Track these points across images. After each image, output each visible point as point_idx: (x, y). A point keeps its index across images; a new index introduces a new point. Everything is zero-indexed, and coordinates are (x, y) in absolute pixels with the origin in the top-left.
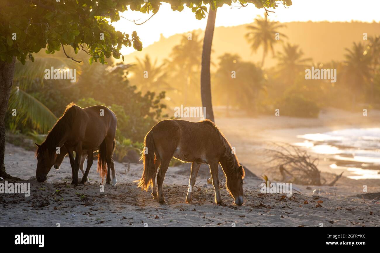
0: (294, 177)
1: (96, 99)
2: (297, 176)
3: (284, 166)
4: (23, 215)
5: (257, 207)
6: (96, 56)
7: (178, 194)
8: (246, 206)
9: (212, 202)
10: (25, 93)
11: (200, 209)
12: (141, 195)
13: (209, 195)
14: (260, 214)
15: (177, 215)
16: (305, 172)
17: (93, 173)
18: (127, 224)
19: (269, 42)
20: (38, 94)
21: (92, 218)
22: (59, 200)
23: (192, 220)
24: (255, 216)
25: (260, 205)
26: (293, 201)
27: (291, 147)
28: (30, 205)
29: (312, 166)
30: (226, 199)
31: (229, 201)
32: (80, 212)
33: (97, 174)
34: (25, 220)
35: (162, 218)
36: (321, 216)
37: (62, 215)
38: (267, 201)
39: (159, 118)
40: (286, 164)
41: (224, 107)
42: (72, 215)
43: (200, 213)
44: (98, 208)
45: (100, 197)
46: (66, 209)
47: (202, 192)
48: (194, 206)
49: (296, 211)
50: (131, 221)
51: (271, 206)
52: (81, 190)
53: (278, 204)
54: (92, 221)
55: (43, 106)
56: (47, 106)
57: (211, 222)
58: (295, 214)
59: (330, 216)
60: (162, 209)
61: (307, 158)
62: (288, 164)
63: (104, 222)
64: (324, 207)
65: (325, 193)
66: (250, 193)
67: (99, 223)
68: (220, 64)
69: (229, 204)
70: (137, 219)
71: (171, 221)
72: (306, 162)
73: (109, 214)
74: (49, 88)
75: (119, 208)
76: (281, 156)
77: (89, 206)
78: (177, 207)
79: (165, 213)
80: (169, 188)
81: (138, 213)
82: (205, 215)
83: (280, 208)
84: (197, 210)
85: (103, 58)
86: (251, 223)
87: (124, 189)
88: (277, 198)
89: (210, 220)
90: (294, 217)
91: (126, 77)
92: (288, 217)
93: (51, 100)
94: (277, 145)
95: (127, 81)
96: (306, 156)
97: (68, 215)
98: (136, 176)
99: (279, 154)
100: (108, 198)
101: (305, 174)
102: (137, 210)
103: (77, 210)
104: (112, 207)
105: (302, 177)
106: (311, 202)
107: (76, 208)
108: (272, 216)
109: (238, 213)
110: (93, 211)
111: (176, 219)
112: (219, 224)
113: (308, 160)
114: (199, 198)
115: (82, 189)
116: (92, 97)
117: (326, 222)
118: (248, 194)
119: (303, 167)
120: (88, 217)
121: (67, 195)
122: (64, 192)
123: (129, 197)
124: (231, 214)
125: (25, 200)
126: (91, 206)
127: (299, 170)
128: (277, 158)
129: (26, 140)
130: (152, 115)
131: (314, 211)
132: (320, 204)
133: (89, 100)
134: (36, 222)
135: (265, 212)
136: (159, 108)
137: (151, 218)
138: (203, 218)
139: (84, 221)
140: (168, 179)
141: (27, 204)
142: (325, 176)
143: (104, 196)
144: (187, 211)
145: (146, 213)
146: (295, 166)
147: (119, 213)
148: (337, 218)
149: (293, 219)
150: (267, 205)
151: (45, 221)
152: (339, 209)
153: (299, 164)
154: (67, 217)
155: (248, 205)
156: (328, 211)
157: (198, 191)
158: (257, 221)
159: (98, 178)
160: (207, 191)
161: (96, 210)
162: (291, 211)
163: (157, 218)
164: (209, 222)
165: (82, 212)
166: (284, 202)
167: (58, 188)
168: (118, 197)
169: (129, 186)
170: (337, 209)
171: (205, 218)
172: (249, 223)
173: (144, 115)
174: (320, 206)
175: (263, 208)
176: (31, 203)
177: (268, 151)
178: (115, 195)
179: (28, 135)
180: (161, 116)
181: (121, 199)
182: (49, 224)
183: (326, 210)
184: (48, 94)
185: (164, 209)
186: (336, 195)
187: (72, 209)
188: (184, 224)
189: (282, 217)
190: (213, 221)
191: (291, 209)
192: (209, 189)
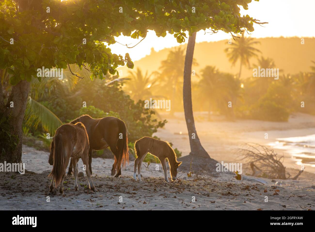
0: (263, 172)
1: (96, 107)
2: (266, 171)
3: (254, 163)
4: (38, 201)
5: (226, 195)
6: (96, 74)
7: (162, 185)
8: (217, 194)
9: (189, 191)
10: (36, 102)
11: (179, 197)
12: (133, 186)
13: (187, 185)
14: (228, 200)
15: (161, 201)
16: (273, 167)
17: (94, 168)
18: (121, 208)
19: (245, 56)
20: (47, 102)
21: (93, 204)
22: (66, 189)
23: (173, 205)
24: (224, 202)
25: (228, 193)
26: (255, 190)
27: (260, 147)
28: (43, 193)
29: (278, 163)
30: (201, 188)
31: (203, 190)
32: (84, 199)
33: (97, 169)
34: (39, 205)
35: (149, 203)
36: (277, 202)
37: (69, 201)
38: (234, 190)
39: (149, 123)
40: (256, 161)
41: (207, 113)
42: (77, 201)
43: (179, 199)
44: (98, 196)
45: (99, 187)
46: (72, 197)
47: (182, 183)
48: (175, 194)
49: (257, 198)
50: (124, 205)
51: (237, 194)
52: (84, 182)
53: (243, 192)
54: (93, 206)
55: (51, 113)
56: (54, 113)
57: (188, 206)
58: (256, 200)
59: (284, 202)
60: (149, 196)
61: (274, 156)
62: (258, 161)
63: (102, 206)
64: (280, 195)
65: (286, 185)
66: (220, 184)
67: (98, 207)
68: (203, 75)
69: (203, 192)
70: (129, 204)
71: (156, 206)
72: (273, 160)
73: (106, 200)
74: (56, 97)
75: (114, 195)
76: (252, 155)
77: (91, 194)
78: (161, 195)
79: (151, 200)
80: (155, 180)
81: (131, 200)
82: (183, 201)
83: (244, 195)
84: (177, 197)
85: (101, 75)
86: (219, 207)
87: (119, 181)
88: (242, 187)
89: (187, 205)
90: (256, 202)
91: (121, 88)
92: (250, 202)
93: (58, 108)
94: (248, 145)
95: (122, 92)
96: (273, 154)
97: (74, 201)
98: (129, 170)
99: (250, 153)
100: (106, 188)
101: (273, 170)
102: (129, 197)
103: (81, 197)
104: (109, 194)
105: (270, 172)
106: (270, 191)
107: (80, 196)
108: (237, 202)
109: (210, 199)
110: (94, 198)
111: (160, 204)
112: (194, 208)
113: (275, 158)
114: (179, 188)
115: (85, 180)
116: (92, 105)
117: (280, 206)
118: (219, 185)
119: (271, 164)
120: (90, 203)
121: (73, 186)
122: (70, 183)
123: (123, 187)
124: (205, 200)
125: (39, 189)
126: (92, 194)
127: (268, 166)
128: (249, 156)
129: (37, 142)
130: (143, 120)
131: (272, 198)
132: (276, 193)
133: (90, 108)
134: (48, 207)
135: (232, 199)
136: (149, 114)
137: (140, 203)
138: (182, 203)
139: (87, 206)
140: (155, 173)
141: (40, 193)
142: (290, 172)
143: (102, 187)
144: (169, 198)
145: (136, 200)
146: (264, 163)
147: (114, 200)
148: (290, 203)
149: (253, 204)
150: (234, 193)
151: (55, 206)
152: (292, 196)
153: (267, 161)
154: (73, 203)
155: (218, 193)
156: (283, 198)
157: (178, 182)
158: (225, 206)
159: (98, 173)
160: (186, 182)
161: (96, 197)
162: (253, 198)
163: (144, 203)
164: (186, 207)
165: (85, 199)
166: (248, 191)
167: (65, 180)
168: (114, 187)
169: (123, 179)
170: (291, 196)
171: (183, 203)
172: (218, 207)
173: (137, 120)
174: (277, 194)
175: (230, 195)
176: (44, 192)
177: (240, 150)
178: (111, 186)
179: (39, 137)
180: (151, 121)
181: (116, 188)
182: (59, 208)
183: (281, 197)
184: (56, 102)
185: (150, 197)
186: (294, 186)
187: (77, 196)
188: (166, 208)
189: (245, 202)
190: (189, 206)
191: (253, 196)
192: (188, 181)
